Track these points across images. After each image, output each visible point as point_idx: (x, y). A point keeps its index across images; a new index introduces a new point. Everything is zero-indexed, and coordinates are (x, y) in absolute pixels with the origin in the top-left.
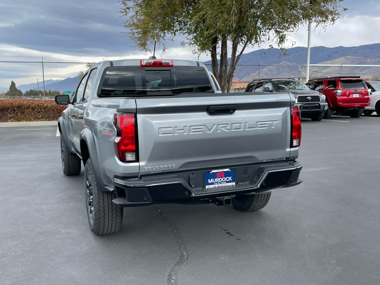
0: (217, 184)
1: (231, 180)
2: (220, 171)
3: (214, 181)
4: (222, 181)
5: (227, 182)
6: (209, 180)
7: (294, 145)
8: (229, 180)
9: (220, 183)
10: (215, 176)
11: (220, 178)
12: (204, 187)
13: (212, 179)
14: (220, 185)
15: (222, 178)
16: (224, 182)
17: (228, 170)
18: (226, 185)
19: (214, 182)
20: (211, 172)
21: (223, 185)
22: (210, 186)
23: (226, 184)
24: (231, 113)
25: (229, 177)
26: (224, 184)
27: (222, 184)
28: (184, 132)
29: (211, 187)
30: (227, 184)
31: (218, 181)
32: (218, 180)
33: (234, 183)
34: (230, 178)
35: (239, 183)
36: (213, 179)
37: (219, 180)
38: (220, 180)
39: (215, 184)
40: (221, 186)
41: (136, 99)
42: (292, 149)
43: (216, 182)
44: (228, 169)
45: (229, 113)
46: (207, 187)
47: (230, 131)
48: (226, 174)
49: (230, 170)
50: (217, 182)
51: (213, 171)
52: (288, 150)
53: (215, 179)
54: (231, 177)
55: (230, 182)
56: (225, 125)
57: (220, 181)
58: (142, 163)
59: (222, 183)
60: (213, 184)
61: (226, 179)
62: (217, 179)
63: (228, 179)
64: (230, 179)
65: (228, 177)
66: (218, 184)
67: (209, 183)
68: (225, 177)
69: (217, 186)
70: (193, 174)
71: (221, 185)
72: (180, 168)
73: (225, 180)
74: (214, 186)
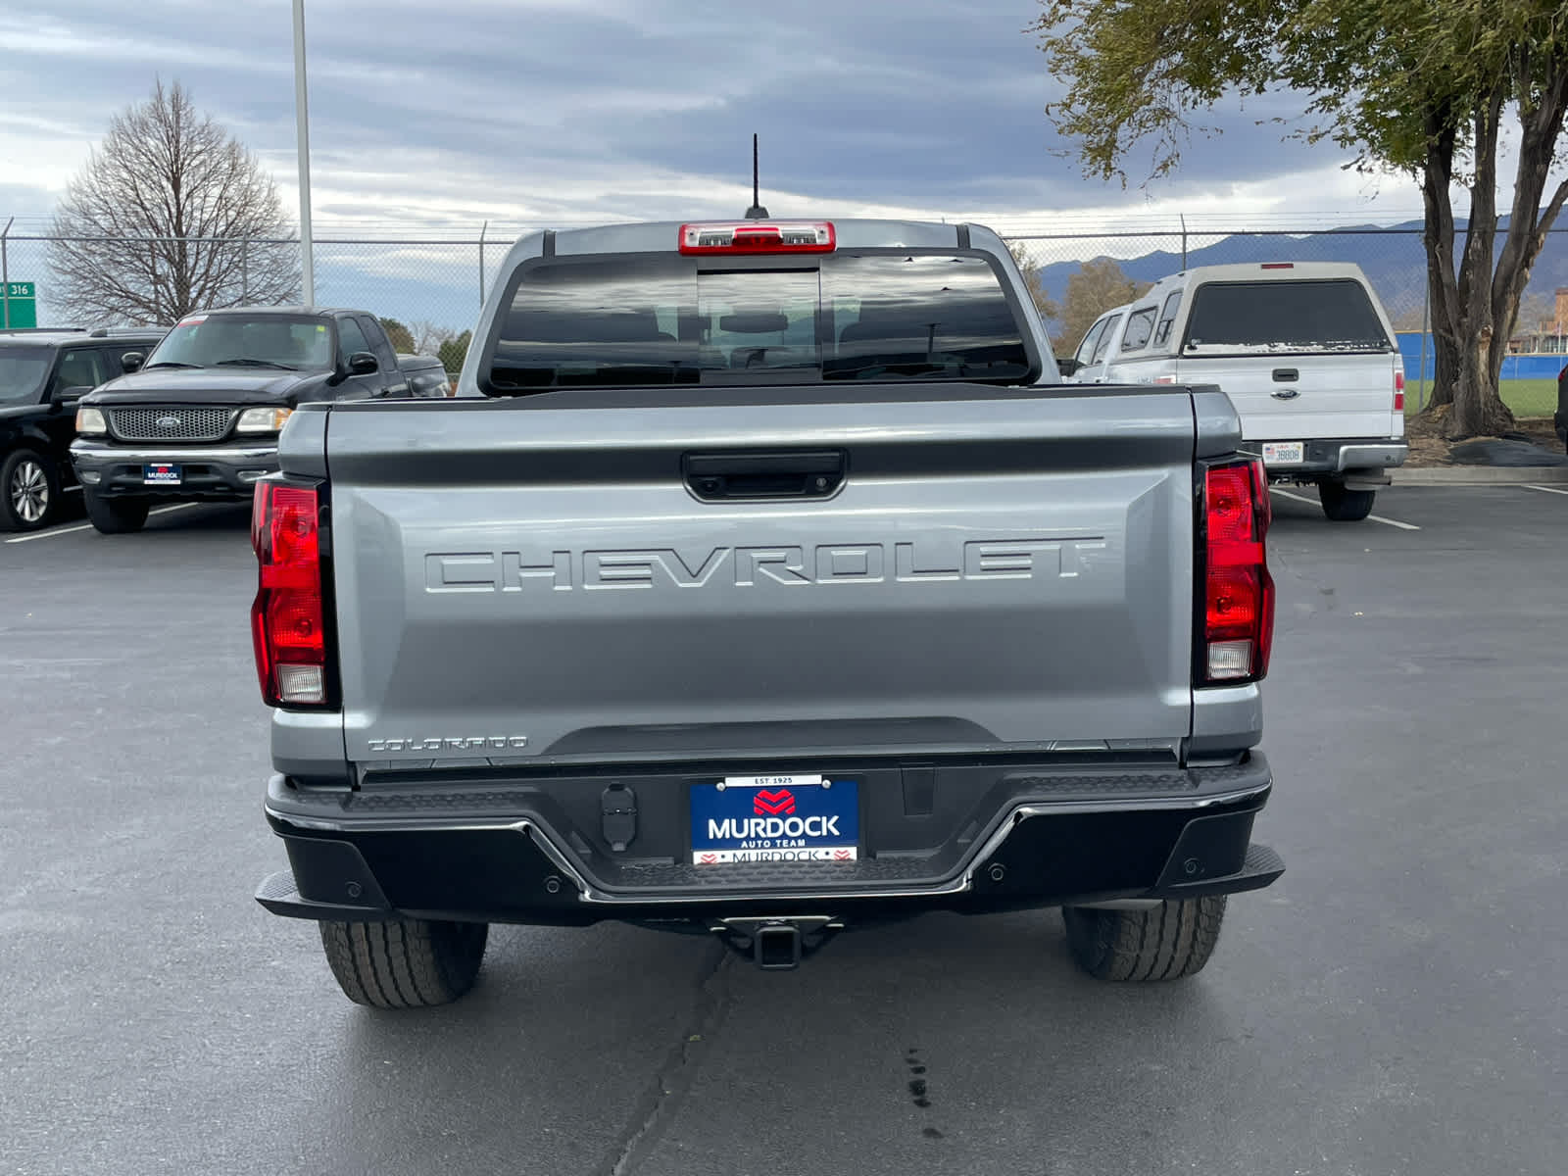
0: (756, 847)
1: (836, 833)
2: (771, 781)
3: (740, 829)
4: (784, 836)
5: (811, 842)
6: (712, 824)
7: (1216, 675)
8: (825, 833)
9: (774, 845)
10: (743, 805)
11: (770, 821)
12: (685, 859)
13: (727, 821)
14: (770, 851)
15: (784, 821)
16: (796, 839)
17: (815, 779)
18: (805, 857)
19: (736, 835)
20: (720, 786)
21: (789, 857)
22: (718, 853)
23: (808, 850)
25: (824, 819)
26: (796, 851)
27: (783, 851)
28: (554, 581)
29: (719, 860)
30: (813, 850)
31: (763, 835)
32: (759, 829)
33: (852, 852)
34: (829, 825)
35: (880, 855)
36: (734, 821)
37: (764, 830)
38: (775, 828)
39: (744, 844)
40: (777, 857)
41: (330, 412)
42: (1203, 697)
43: (748, 838)
44: (815, 774)
45: (803, 492)
46: (698, 857)
47: (806, 582)
48: (803, 802)
49: (827, 783)
50: (753, 835)
51: (733, 782)
52: (1179, 697)
53: (746, 821)
54: (835, 818)
55: (828, 840)
56: (780, 554)
57: (770, 834)
58: (354, 719)
59: (785, 842)
60: (731, 843)
61: (804, 826)
62: (753, 821)
63: (815, 826)
64: (828, 830)
65: (817, 819)
66: (762, 847)
67: (711, 836)
68: (798, 816)
69: (753, 858)
70: (616, 788)
71: (776, 855)
72: (549, 751)
73: (799, 833)
74: (739, 853)
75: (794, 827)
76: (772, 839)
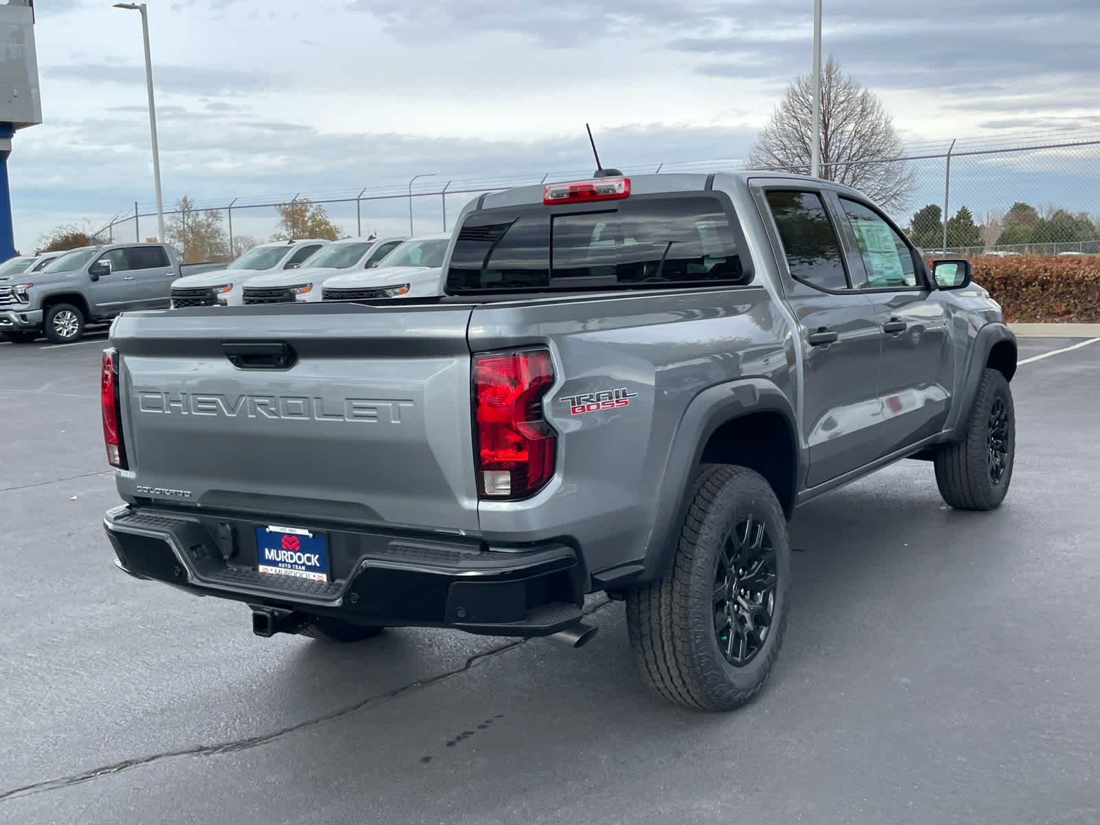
0: (285, 568)
1: (318, 565)
2: (287, 530)
3: (278, 556)
4: (295, 563)
5: (309, 568)
6: (267, 550)
7: (489, 494)
8: (313, 564)
9: (292, 568)
10: (277, 542)
11: (290, 553)
12: (256, 569)
13: (272, 550)
14: (290, 570)
15: (295, 554)
16: (301, 565)
17: (305, 532)
18: (304, 576)
19: (276, 559)
20: (267, 529)
21: (298, 575)
22: (269, 568)
23: (306, 572)
25: (313, 556)
26: (301, 572)
27: (296, 571)
28: (182, 409)
29: (270, 572)
30: (308, 573)
31: (287, 561)
32: (285, 557)
33: (324, 577)
34: (314, 560)
36: (275, 551)
37: (287, 558)
38: (292, 557)
39: (280, 565)
43: (281, 562)
44: (305, 529)
46: (262, 568)
47: (276, 417)
48: (302, 545)
49: (311, 535)
50: (283, 560)
51: (272, 528)
52: (470, 504)
53: (280, 552)
54: (317, 556)
55: (315, 569)
56: (266, 401)
57: (290, 561)
59: (296, 566)
60: (274, 563)
61: (304, 558)
62: (283, 552)
63: (309, 559)
65: (309, 555)
66: (287, 568)
67: (267, 558)
68: (301, 552)
69: (284, 573)
70: (223, 524)
71: (293, 573)
72: (202, 499)
73: (302, 562)
74: (278, 569)
75: (300, 558)
76: (292, 564)
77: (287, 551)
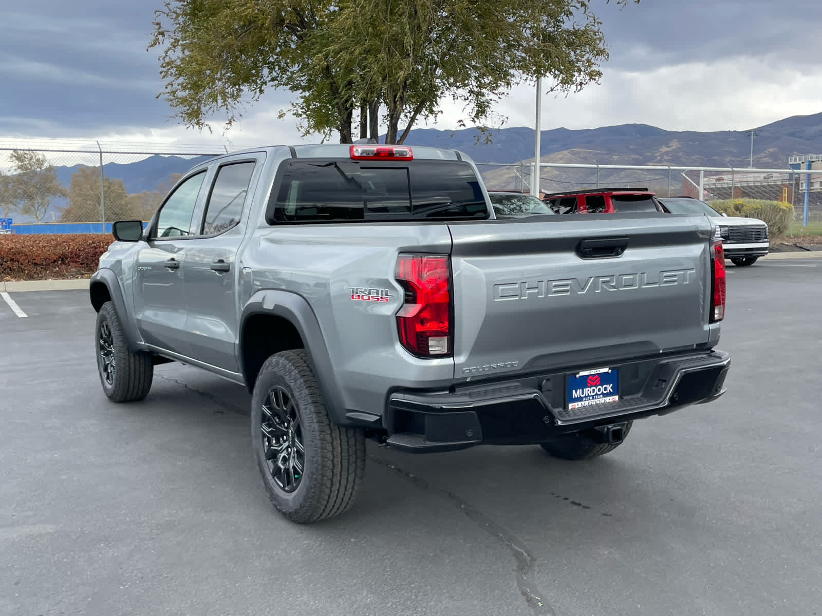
0: (588, 400)
1: (612, 391)
2: (593, 372)
3: (583, 394)
4: (597, 394)
5: (605, 395)
6: (574, 391)
7: (715, 318)
8: (608, 391)
9: (593, 398)
10: (585, 383)
11: (592, 388)
12: (565, 407)
13: (579, 390)
14: (592, 401)
15: (596, 388)
16: (600, 395)
17: (606, 370)
18: (603, 402)
19: (582, 396)
20: (577, 376)
21: (598, 402)
22: (576, 404)
23: (603, 399)
24: (618, 254)
25: (608, 385)
26: (600, 400)
27: (596, 400)
28: (538, 293)
29: (577, 407)
30: (605, 398)
31: (590, 394)
32: (589, 392)
33: (616, 398)
34: (609, 388)
35: (625, 398)
36: (581, 390)
37: (590, 392)
38: (594, 390)
39: (584, 399)
40: (594, 403)
41: (449, 226)
42: (712, 326)
43: (585, 397)
44: (607, 367)
45: (614, 254)
46: (571, 406)
47: (615, 290)
48: (602, 379)
49: (610, 371)
50: (587, 395)
51: (582, 373)
52: (706, 327)
53: (585, 389)
54: (611, 385)
55: (610, 394)
56: (609, 279)
57: (592, 394)
58: (460, 359)
59: (597, 396)
60: (580, 399)
61: (602, 389)
62: (587, 389)
63: (606, 389)
64: (610, 391)
65: (606, 386)
66: (590, 400)
67: (574, 397)
68: (600, 385)
69: (587, 405)
70: (548, 380)
71: (594, 402)
72: (525, 367)
73: (601, 392)
74: (583, 403)
75: (599, 390)
76: (593, 396)
77: (590, 388)
